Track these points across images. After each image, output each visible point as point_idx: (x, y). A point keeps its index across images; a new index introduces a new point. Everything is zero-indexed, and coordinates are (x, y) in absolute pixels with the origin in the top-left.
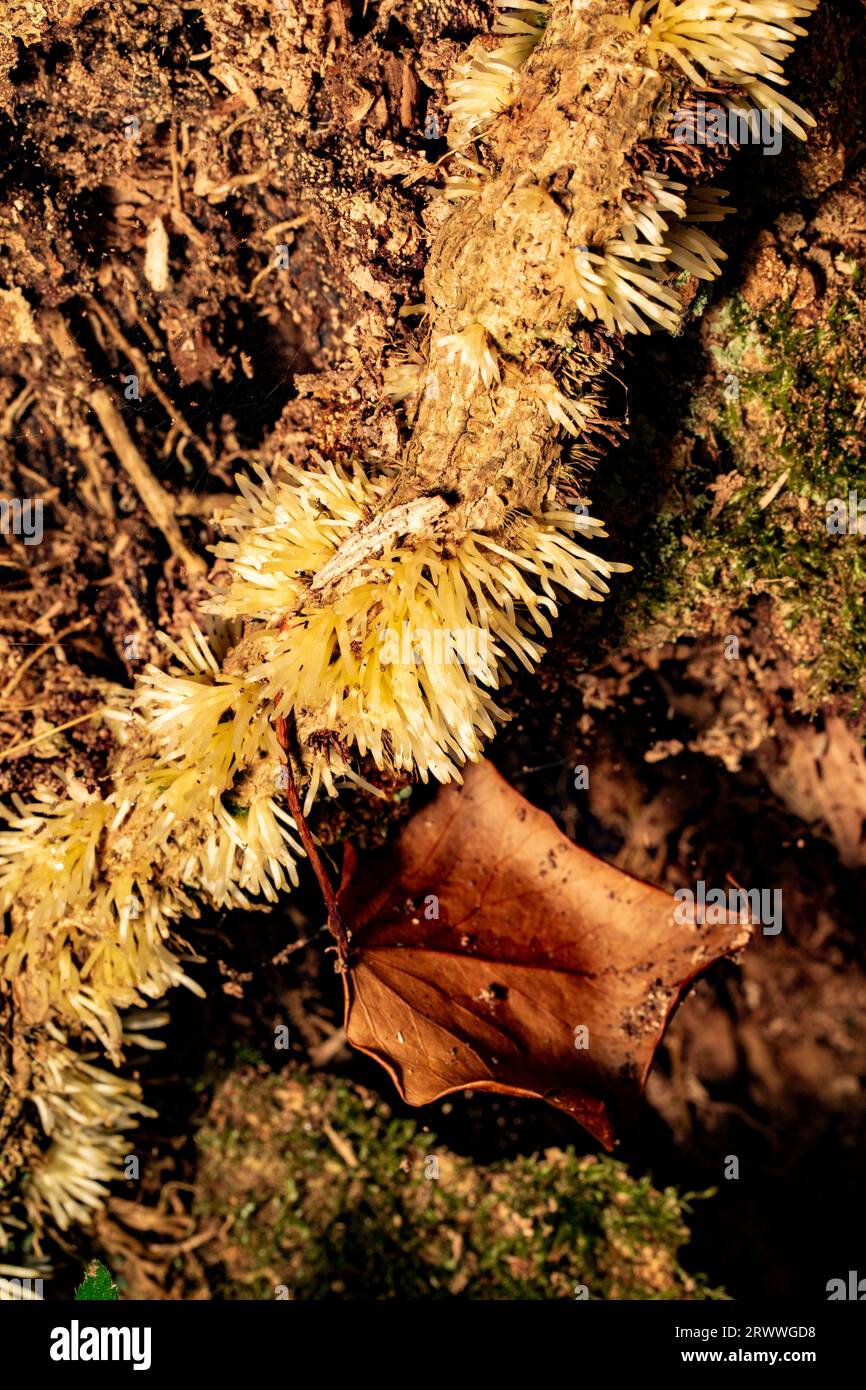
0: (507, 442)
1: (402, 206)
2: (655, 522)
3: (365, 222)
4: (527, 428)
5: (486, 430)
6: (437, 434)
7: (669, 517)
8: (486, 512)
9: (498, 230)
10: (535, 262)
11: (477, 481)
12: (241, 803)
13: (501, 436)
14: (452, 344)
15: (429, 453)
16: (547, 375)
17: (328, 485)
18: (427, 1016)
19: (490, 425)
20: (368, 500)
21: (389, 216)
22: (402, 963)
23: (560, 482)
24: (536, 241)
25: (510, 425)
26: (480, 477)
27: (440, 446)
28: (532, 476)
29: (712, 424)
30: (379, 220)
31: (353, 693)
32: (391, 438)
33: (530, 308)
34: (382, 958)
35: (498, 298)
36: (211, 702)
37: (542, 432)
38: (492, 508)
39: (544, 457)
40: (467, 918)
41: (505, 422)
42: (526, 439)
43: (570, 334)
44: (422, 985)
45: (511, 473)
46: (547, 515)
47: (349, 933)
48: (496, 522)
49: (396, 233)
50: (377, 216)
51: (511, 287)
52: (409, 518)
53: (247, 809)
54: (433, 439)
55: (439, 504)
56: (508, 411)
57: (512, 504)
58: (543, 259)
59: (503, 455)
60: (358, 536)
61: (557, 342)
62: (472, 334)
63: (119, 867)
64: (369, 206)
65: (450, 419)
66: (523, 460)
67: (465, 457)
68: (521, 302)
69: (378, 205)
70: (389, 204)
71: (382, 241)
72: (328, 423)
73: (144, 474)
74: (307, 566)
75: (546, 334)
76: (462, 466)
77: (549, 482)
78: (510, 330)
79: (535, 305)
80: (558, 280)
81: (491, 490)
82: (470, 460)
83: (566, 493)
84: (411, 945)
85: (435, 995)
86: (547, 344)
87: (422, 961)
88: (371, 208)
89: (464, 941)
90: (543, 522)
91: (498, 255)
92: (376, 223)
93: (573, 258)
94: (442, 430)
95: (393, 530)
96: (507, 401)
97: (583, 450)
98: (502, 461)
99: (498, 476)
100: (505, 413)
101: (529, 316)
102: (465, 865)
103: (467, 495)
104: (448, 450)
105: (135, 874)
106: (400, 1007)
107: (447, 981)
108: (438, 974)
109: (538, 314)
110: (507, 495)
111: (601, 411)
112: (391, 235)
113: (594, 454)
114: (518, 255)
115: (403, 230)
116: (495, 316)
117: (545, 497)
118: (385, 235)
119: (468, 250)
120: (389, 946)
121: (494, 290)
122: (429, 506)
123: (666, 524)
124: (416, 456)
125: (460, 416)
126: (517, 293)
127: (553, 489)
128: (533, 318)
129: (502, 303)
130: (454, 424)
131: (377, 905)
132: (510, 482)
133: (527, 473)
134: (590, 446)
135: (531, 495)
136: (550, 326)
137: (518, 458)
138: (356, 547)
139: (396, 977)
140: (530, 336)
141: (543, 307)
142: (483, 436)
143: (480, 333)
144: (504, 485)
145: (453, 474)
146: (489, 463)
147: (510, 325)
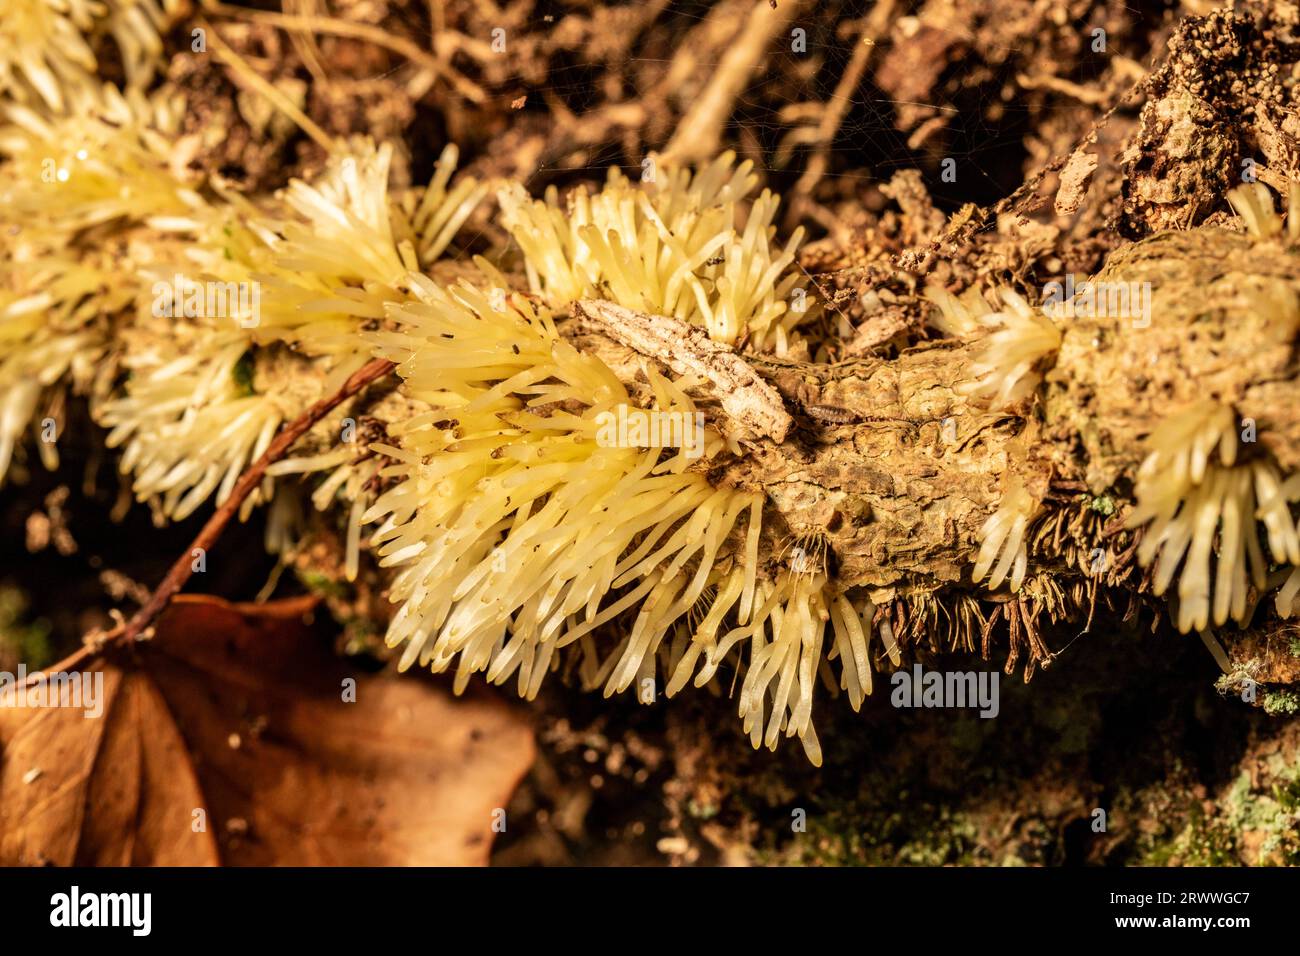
0: (925, 488)
1: (1214, 176)
2: (953, 811)
3: (1160, 127)
4: (961, 509)
5: (929, 450)
6: (896, 387)
7: (970, 830)
8: (805, 505)
9: (1211, 288)
10: (1185, 361)
11: (844, 470)
12: (261, 380)
13: (929, 475)
14: (1014, 312)
15: (862, 390)
16: (1042, 487)
17: (755, 270)
18: (87, 807)
19: (939, 452)
20: (758, 340)
21: (1188, 159)
22: (152, 737)
23: (907, 603)
24: (1217, 346)
25: (954, 479)
26: (852, 471)
27: (879, 398)
28: (892, 550)
29: (1137, 833)
30: (1173, 148)
31: (448, 436)
32: (873, 333)
33: (1114, 394)
34: (143, 702)
35: (1109, 337)
36: (368, 255)
37: (964, 537)
38: (814, 511)
39: (929, 557)
40: (279, 819)
41: (952, 471)
42: (943, 515)
43: (1110, 480)
44: (132, 781)
45: (882, 514)
46: (844, 602)
47: (149, 633)
48: (799, 525)
49: (1166, 185)
50: (1178, 143)
51: (1132, 347)
52: (740, 391)
53: (253, 392)
54: (887, 384)
55: (779, 422)
56: (972, 469)
57: (835, 539)
58: (1195, 371)
59: (901, 489)
60: (684, 331)
61: (1090, 469)
62: (1041, 333)
63: (108, 262)
64: (1187, 120)
65: (926, 394)
66: (908, 525)
67: (874, 438)
68: (1117, 375)
69: (1195, 136)
70: (1207, 153)
71: (1144, 165)
72: (867, 250)
73: (731, 91)
74: (617, 288)
75: (1092, 443)
76: (861, 440)
77: (897, 584)
78: (1073, 385)
79: (1122, 397)
80: (1172, 409)
81: (841, 495)
82: (873, 447)
83: (894, 619)
84: (190, 741)
85: (128, 805)
86: (1080, 454)
87: (171, 768)
88: (1186, 126)
89: (236, 824)
90: (830, 598)
91: (1173, 304)
92: (1168, 146)
93: (1214, 412)
94: (905, 392)
95: (713, 375)
96: (985, 459)
97: (974, 619)
98: (890, 494)
99: (866, 498)
100: (968, 464)
101: (1104, 400)
102: (365, 792)
103: (818, 465)
104: (877, 413)
105: (105, 290)
106: (81, 759)
107: (161, 818)
108: (163, 802)
109: (1112, 412)
110: (847, 525)
111: (1044, 615)
112: (1161, 175)
113: (977, 641)
114: (1182, 331)
115: (1177, 190)
116: (1081, 350)
117: (873, 588)
118: (1156, 166)
119: (1167, 264)
120: (174, 710)
121: (1117, 326)
122: (770, 412)
123: (957, 830)
124: (852, 373)
125: (936, 407)
126: (1126, 360)
127: (888, 595)
128: (1104, 408)
129: (1103, 348)
130: (922, 403)
131: (234, 675)
132: (867, 518)
133: (893, 541)
134: (987, 628)
135: (862, 564)
136: (1106, 439)
137: (908, 516)
138: (666, 336)
139: (125, 737)
140: (1078, 420)
141: (1126, 413)
142: (918, 449)
143: (1047, 345)
144: (855, 510)
145: (844, 432)
146: (880, 476)
147: (1080, 378)
